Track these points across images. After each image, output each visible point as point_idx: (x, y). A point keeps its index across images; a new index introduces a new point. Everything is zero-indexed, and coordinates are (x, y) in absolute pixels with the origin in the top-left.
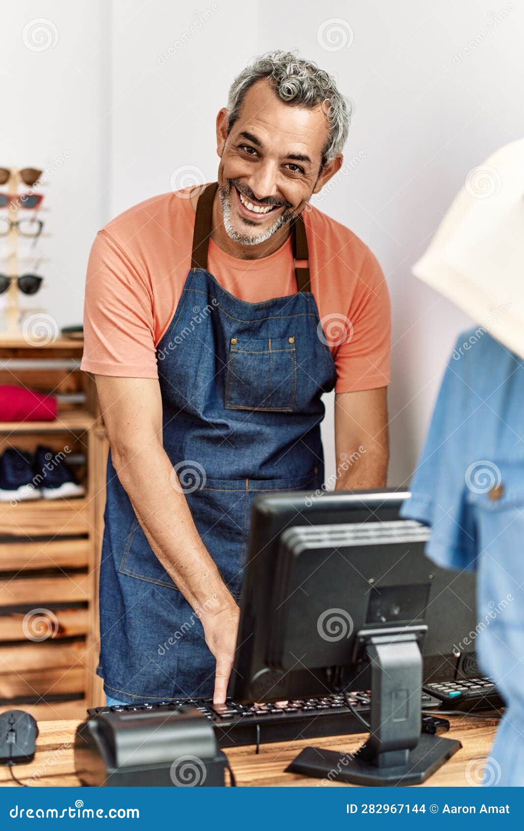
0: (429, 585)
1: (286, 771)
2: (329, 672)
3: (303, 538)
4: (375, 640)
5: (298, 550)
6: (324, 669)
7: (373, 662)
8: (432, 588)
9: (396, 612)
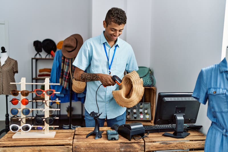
0: (185, 108)
1: (162, 135)
2: (169, 121)
3: (166, 99)
4: (177, 116)
5: (165, 101)
6: (168, 120)
7: (176, 119)
8: (186, 108)
9: (180, 111)
